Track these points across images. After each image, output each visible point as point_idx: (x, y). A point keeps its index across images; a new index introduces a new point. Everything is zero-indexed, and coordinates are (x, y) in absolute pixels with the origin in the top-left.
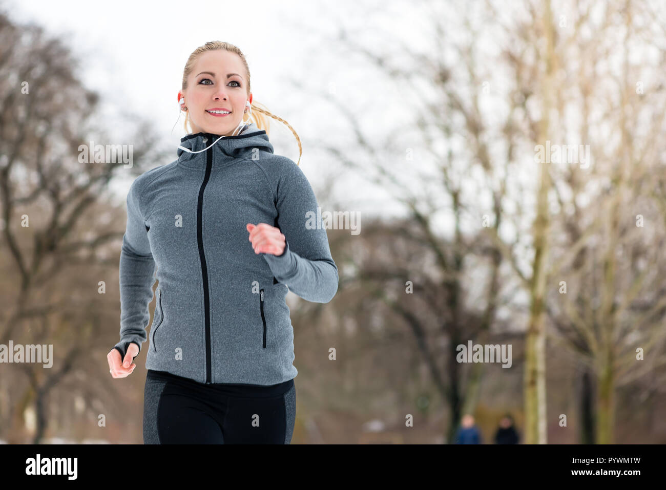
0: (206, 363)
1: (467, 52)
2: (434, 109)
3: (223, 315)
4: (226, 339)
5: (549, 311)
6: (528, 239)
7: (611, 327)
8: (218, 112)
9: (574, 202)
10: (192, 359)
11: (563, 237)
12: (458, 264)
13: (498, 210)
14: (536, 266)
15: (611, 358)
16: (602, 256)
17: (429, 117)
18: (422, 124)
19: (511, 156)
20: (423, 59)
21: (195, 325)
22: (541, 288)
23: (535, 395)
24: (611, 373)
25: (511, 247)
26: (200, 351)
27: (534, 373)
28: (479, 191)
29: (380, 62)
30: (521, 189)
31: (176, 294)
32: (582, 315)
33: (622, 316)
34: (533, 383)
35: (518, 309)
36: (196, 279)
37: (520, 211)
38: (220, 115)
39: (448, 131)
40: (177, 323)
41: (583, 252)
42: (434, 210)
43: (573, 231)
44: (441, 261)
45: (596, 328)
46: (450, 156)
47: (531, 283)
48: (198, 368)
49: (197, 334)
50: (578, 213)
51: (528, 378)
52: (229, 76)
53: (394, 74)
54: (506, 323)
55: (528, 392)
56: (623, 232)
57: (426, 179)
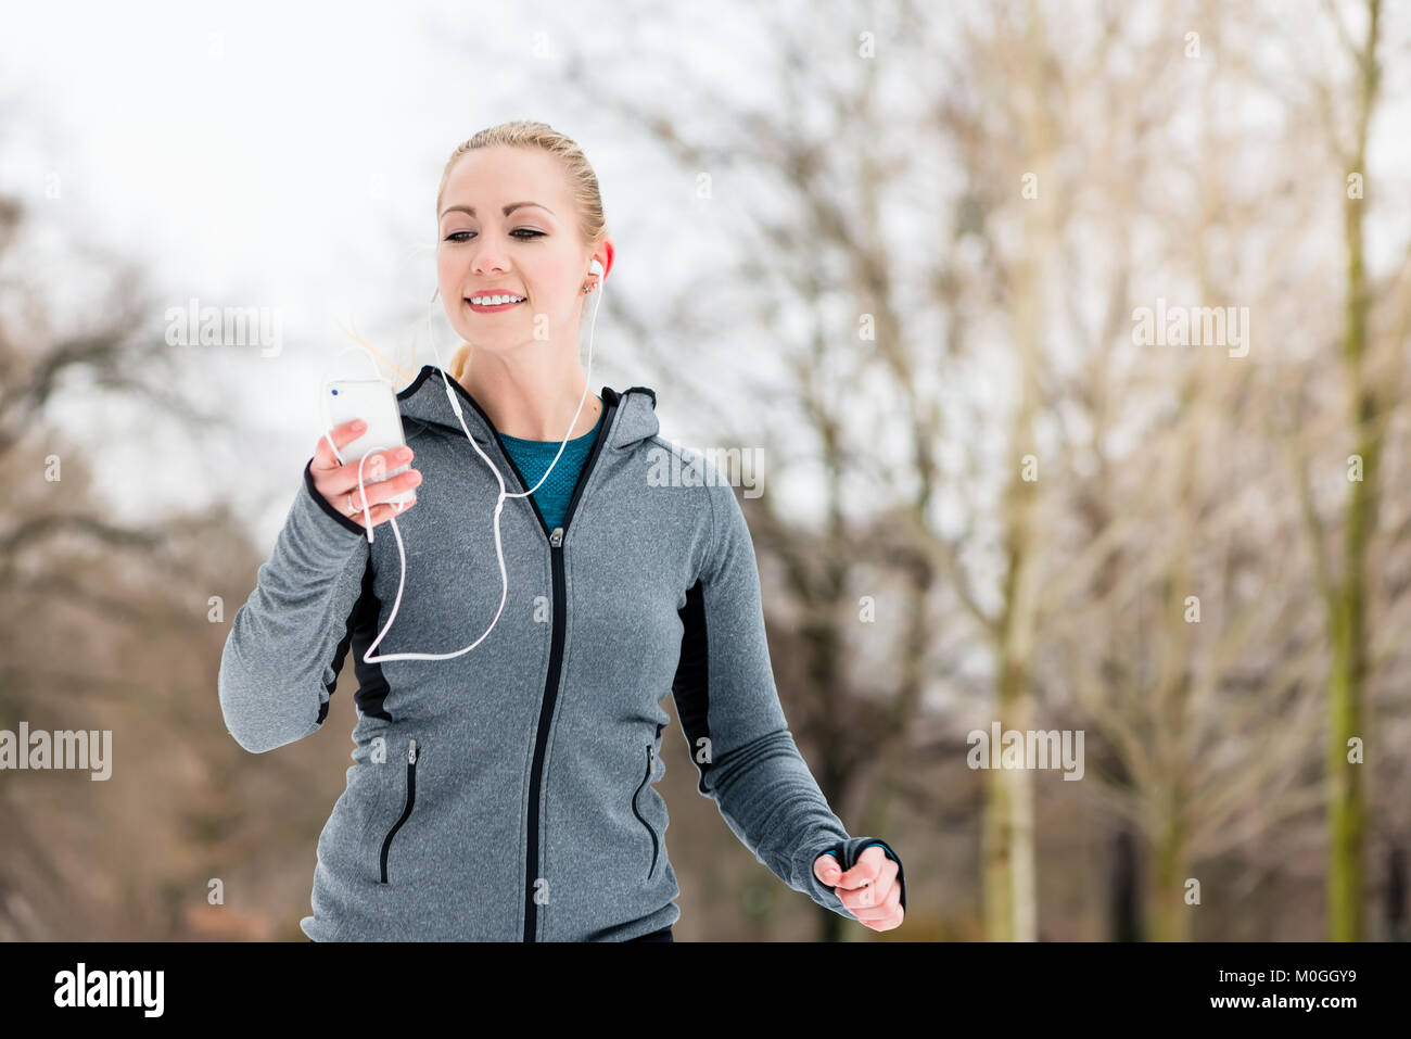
0: (523, 919)
1: (854, 109)
2: (781, 237)
3: (570, 806)
4: (572, 862)
5: (1039, 692)
6: (991, 530)
7: (1178, 725)
8: (487, 301)
9: (1096, 446)
10: (489, 910)
11: (1069, 526)
12: (836, 587)
13: (925, 465)
14: (1010, 589)
15: (1180, 796)
16: (1156, 566)
17: (769, 256)
18: (753, 273)
19: (955, 343)
20: (755, 123)
21: (503, 826)
22: (1022, 642)
23: (1007, 882)
24: (1182, 829)
25: (955, 548)
26: (511, 888)
27: (1007, 832)
28: (879, 423)
29: (663, 131)
30: (978, 417)
31: (466, 751)
32: (1114, 702)
33: (1202, 702)
34: (1004, 855)
35: (970, 688)
36: (522, 715)
37: (974, 469)
38: (492, 308)
39: (813, 288)
40: (456, 817)
41: (1114, 560)
42: (778, 464)
43: (1093, 513)
44: (797, 581)
45: (1144, 728)
46: (819, 345)
47: (1000, 629)
48: (505, 931)
49: (507, 846)
50: (1105, 470)
51: (990, 841)
52: (508, 211)
53: (691, 158)
54: (941, 720)
55: (994, 875)
56: (1205, 511)
57: (764, 395)
